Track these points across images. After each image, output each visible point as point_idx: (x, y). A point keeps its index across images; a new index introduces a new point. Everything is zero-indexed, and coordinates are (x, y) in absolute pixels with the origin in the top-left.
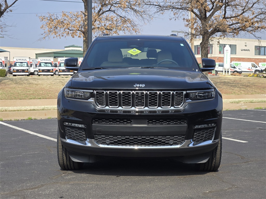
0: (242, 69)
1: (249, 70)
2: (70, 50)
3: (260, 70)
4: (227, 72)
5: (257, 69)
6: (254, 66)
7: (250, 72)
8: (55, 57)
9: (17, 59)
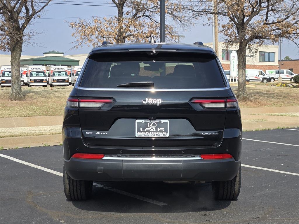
0: (249, 77)
1: (256, 78)
2: (50, 57)
3: (268, 78)
4: (234, 80)
5: (264, 77)
6: (261, 74)
7: (258, 80)
8: (46, 65)
9: (5, 68)
